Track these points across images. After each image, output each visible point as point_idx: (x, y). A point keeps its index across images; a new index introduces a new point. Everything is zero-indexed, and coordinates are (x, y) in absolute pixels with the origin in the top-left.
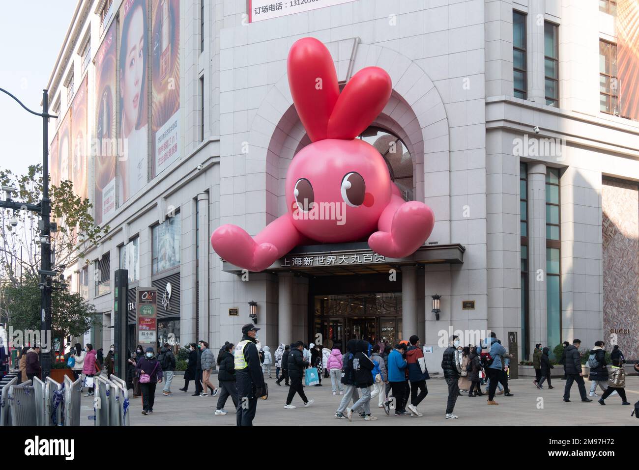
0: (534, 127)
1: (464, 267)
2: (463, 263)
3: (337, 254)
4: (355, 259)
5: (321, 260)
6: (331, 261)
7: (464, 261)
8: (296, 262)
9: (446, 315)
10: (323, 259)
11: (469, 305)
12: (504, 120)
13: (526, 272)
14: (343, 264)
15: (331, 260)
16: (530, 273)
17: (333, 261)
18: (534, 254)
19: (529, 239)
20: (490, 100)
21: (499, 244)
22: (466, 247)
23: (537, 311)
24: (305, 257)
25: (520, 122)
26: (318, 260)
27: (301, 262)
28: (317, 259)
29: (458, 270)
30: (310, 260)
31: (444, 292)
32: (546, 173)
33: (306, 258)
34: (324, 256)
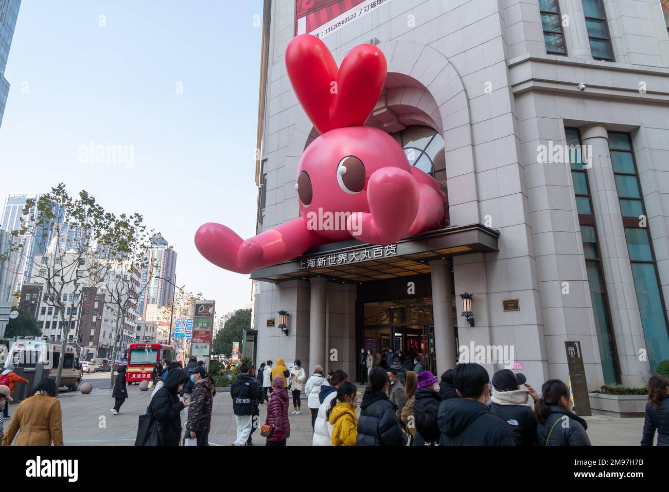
0: (578, 85)
1: (501, 255)
2: (498, 251)
3: (348, 251)
4: (365, 255)
5: (333, 259)
6: (343, 260)
7: (499, 249)
8: (310, 264)
9: (482, 321)
10: (335, 258)
11: (511, 305)
12: (533, 80)
13: (597, 259)
14: (354, 262)
15: (342, 258)
16: (603, 261)
17: (345, 259)
18: (605, 236)
19: (596, 217)
20: (512, 62)
21: (546, 223)
22: (501, 230)
23: (623, 312)
24: (318, 258)
25: (555, 80)
26: (331, 260)
27: (314, 263)
28: (329, 259)
29: (493, 261)
30: (323, 261)
31: (477, 290)
32: (607, 137)
33: (320, 258)
34: (336, 255)
